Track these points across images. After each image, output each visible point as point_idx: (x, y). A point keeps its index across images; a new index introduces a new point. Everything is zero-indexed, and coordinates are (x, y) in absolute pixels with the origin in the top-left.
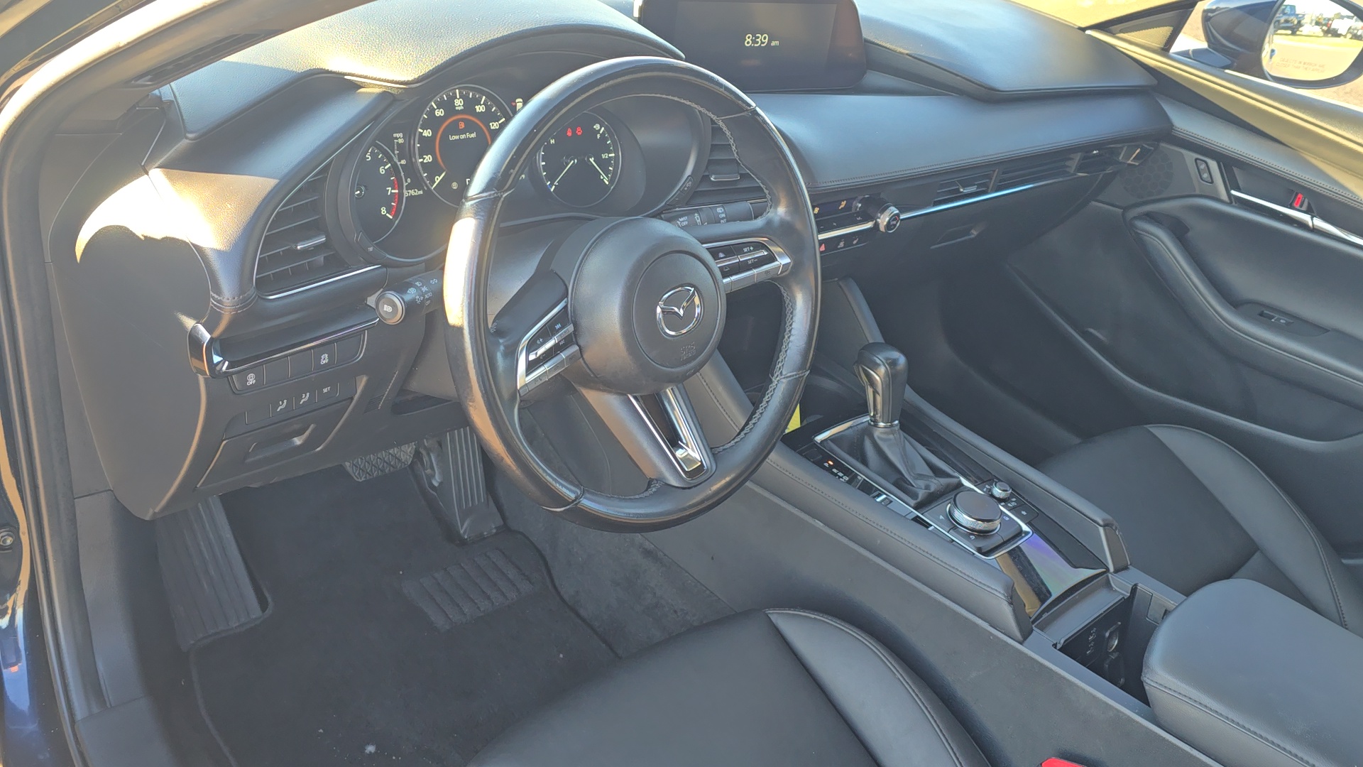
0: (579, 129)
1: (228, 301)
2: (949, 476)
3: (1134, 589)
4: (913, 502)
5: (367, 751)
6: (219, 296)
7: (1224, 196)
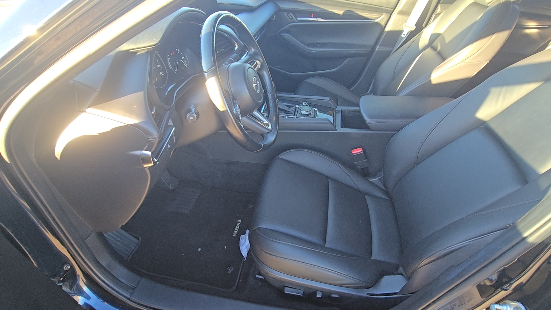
0: (173, 52)
1: (157, 136)
2: (293, 106)
3: (341, 109)
4: (293, 115)
5: (199, 251)
6: (153, 136)
7: (297, 21)
